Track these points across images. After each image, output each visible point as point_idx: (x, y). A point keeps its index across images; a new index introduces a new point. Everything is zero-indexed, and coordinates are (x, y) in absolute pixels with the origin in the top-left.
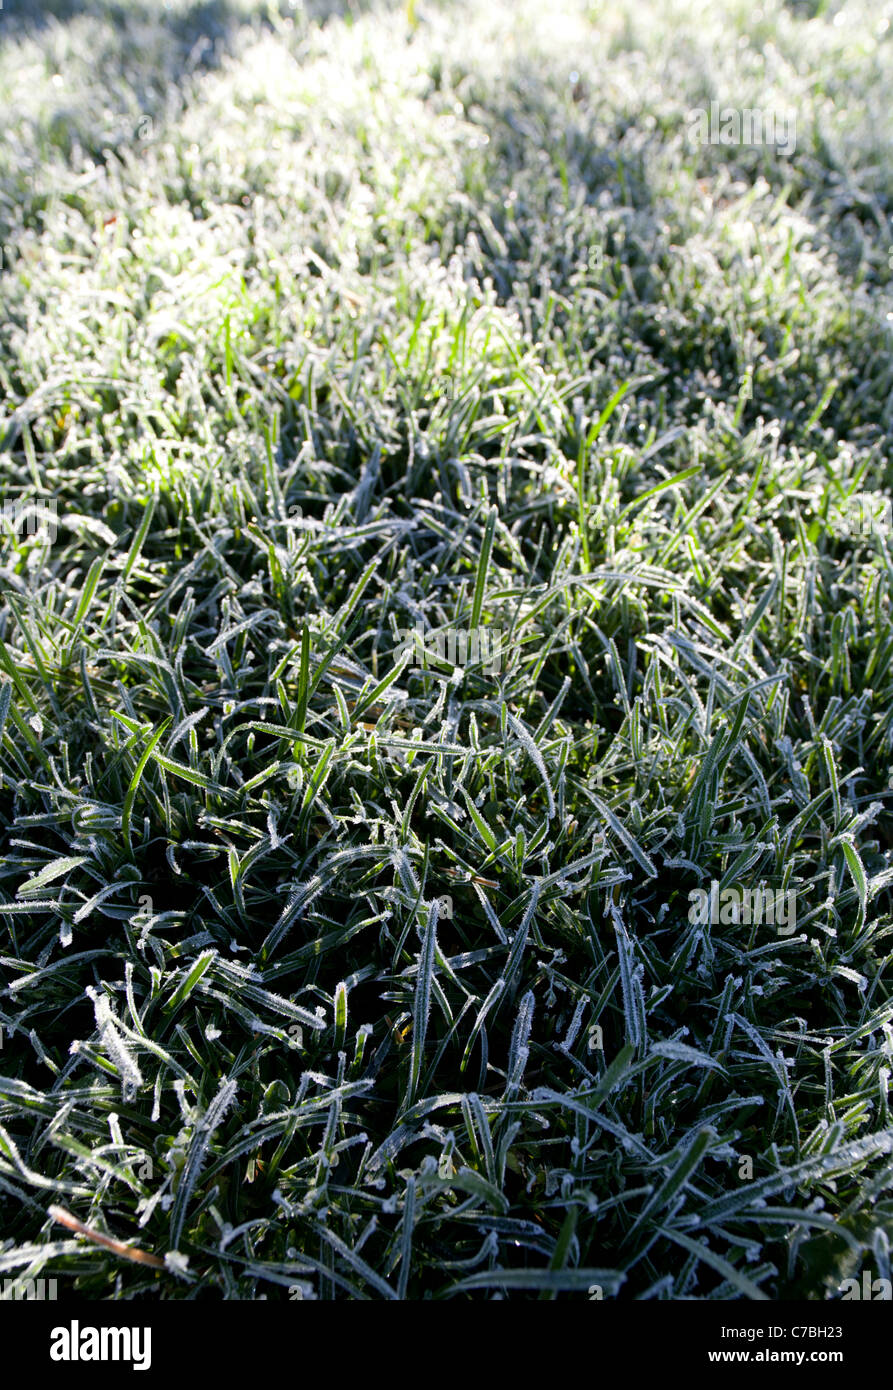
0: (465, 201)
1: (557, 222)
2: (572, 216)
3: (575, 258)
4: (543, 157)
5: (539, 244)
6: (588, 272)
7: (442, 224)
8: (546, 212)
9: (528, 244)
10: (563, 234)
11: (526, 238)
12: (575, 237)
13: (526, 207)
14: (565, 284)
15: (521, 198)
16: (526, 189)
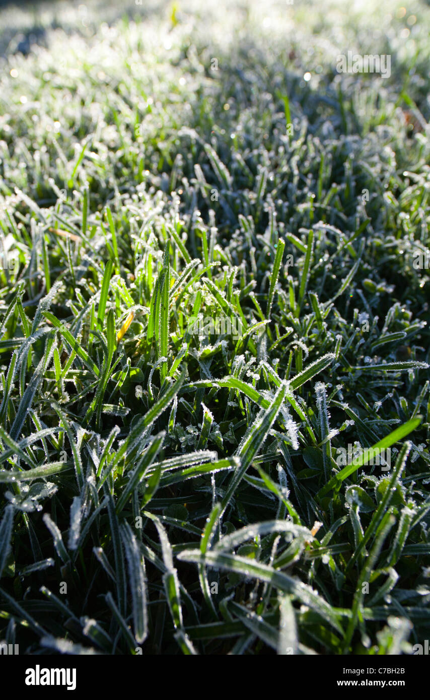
0: (193, 134)
1: (281, 150)
2: (297, 144)
3: (302, 184)
4: (268, 97)
5: (265, 173)
6: (315, 200)
7: (173, 156)
8: (271, 143)
9: (255, 172)
10: (289, 161)
11: (252, 166)
12: (300, 164)
13: (252, 138)
14: (292, 211)
15: (247, 130)
16: (252, 123)
